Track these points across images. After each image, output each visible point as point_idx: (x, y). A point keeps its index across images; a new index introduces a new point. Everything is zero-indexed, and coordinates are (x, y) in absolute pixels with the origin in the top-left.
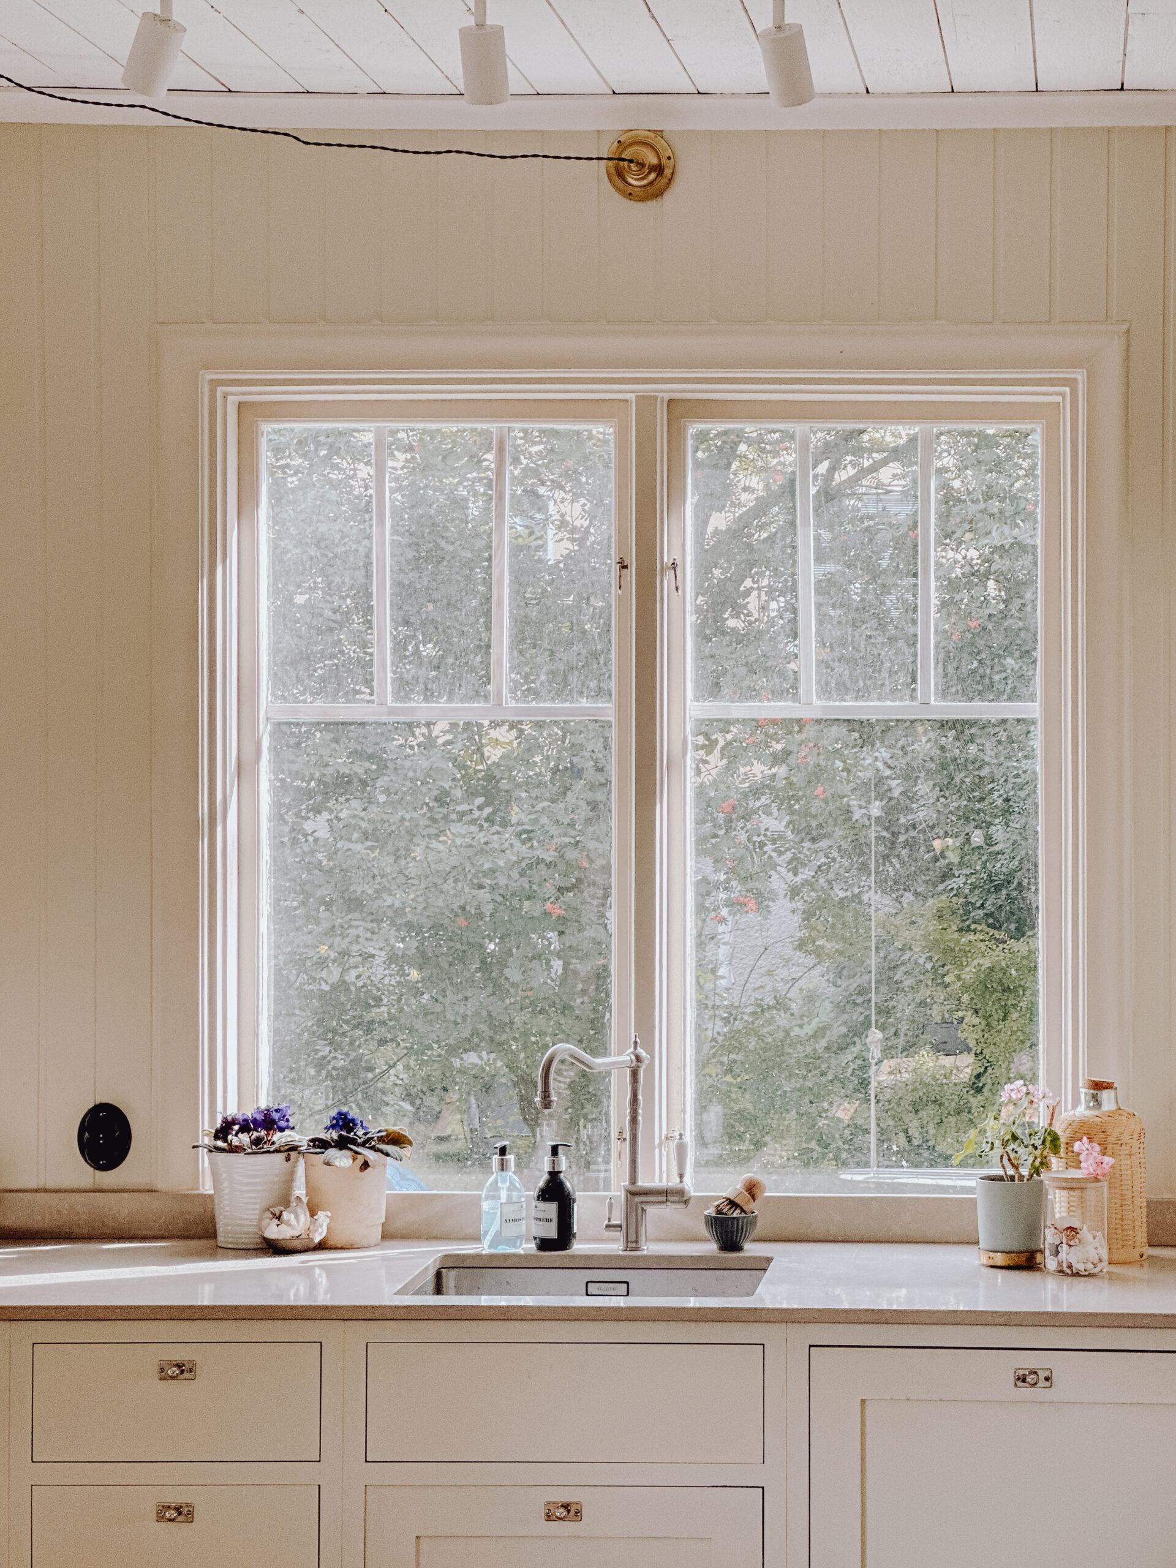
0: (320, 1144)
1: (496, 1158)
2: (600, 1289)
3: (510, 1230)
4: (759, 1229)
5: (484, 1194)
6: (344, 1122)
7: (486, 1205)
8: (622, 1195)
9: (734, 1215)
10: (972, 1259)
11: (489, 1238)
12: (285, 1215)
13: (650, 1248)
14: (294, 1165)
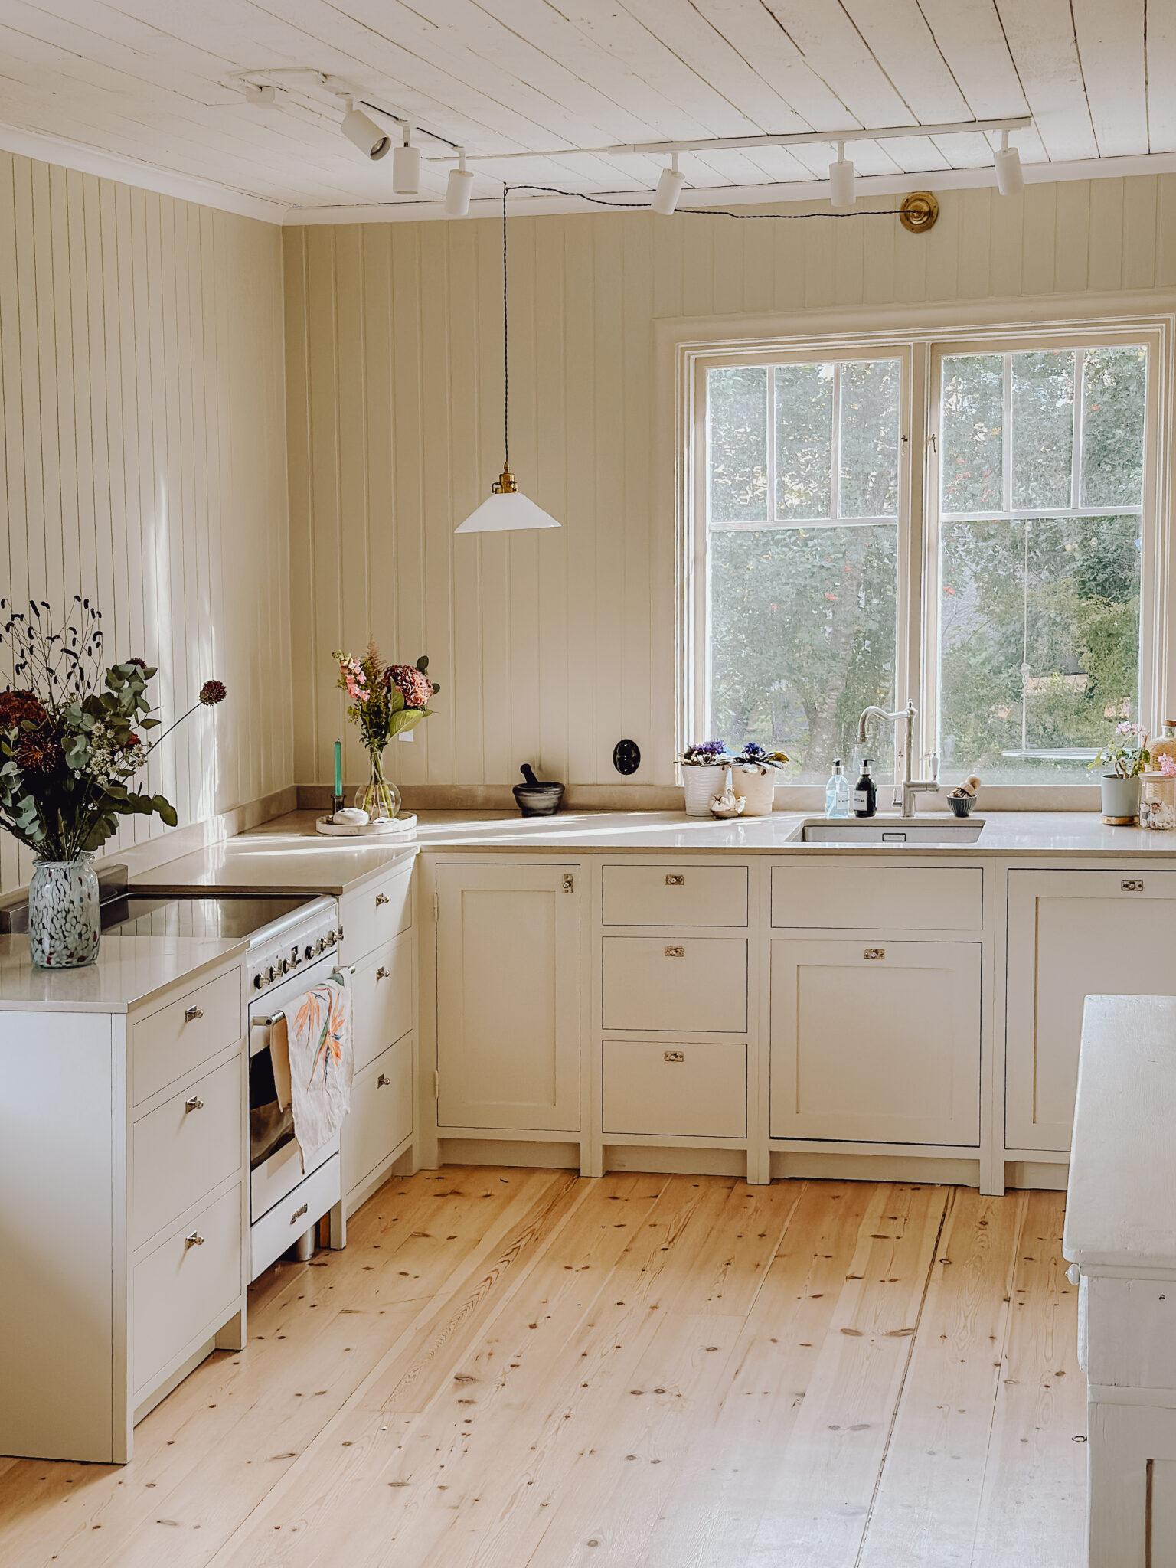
0: (742, 761)
1: (834, 767)
2: (890, 837)
3: (842, 806)
4: (978, 804)
5: (827, 786)
6: (753, 749)
7: (828, 793)
8: (902, 786)
9: (964, 797)
10: (1098, 820)
11: (830, 810)
12: (723, 799)
13: (917, 815)
14: (726, 772)
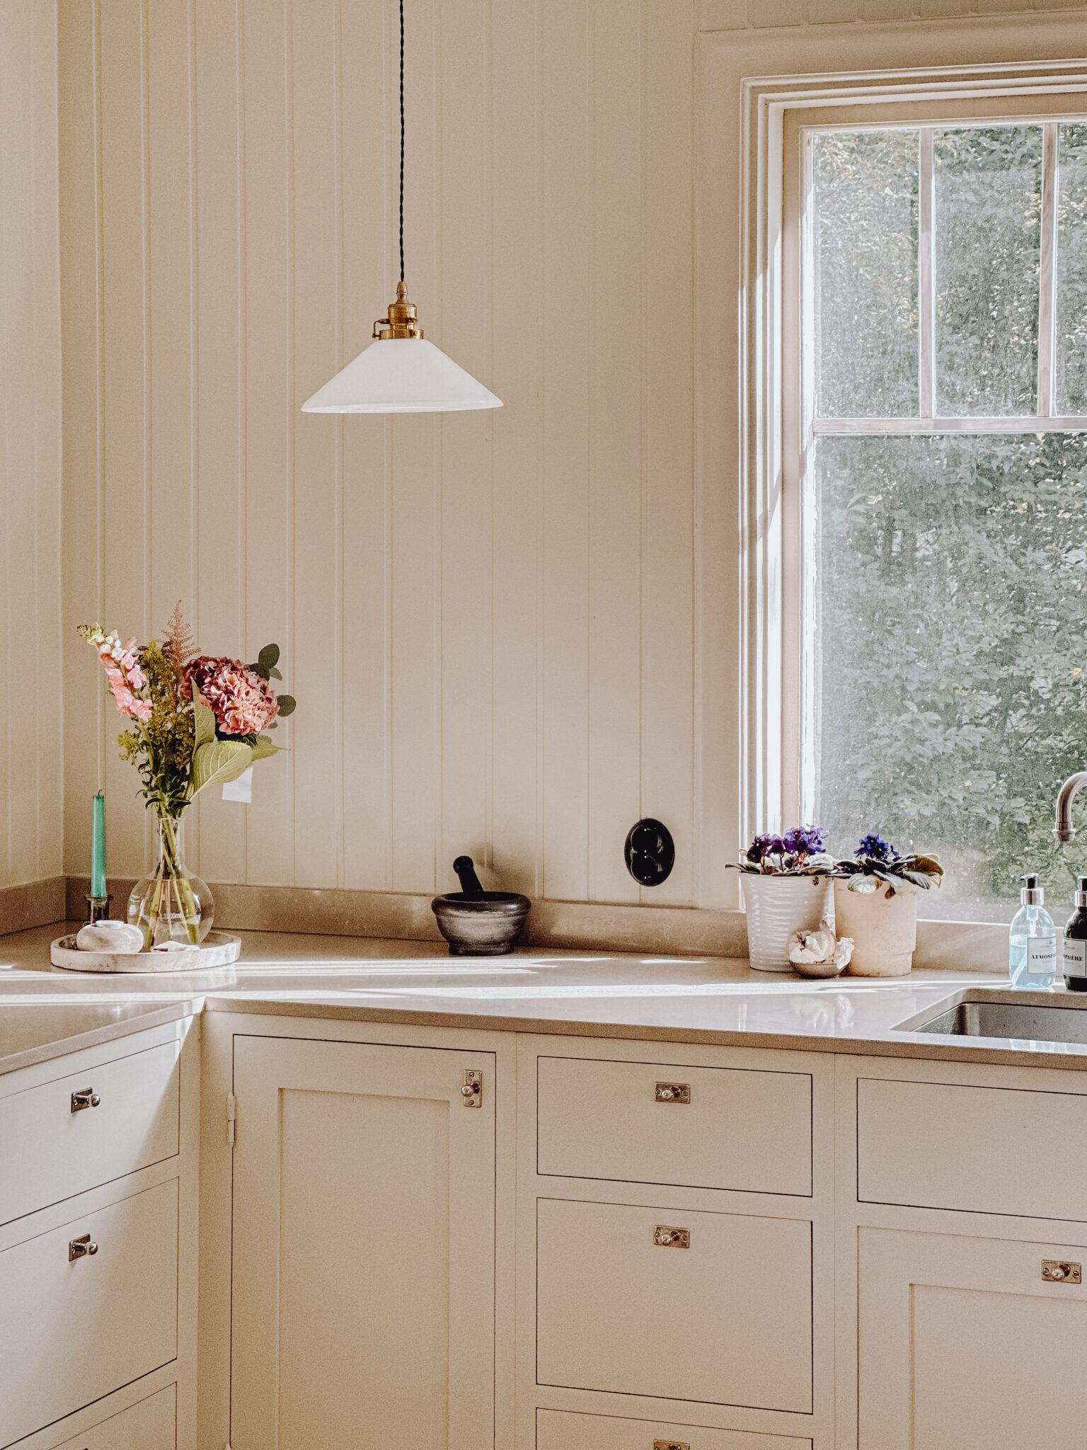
0: (849, 868)
1: (1024, 890)
3: (1039, 967)
6: (873, 846)
7: (1014, 939)
11: (1017, 973)
12: (813, 941)
14: (825, 890)
